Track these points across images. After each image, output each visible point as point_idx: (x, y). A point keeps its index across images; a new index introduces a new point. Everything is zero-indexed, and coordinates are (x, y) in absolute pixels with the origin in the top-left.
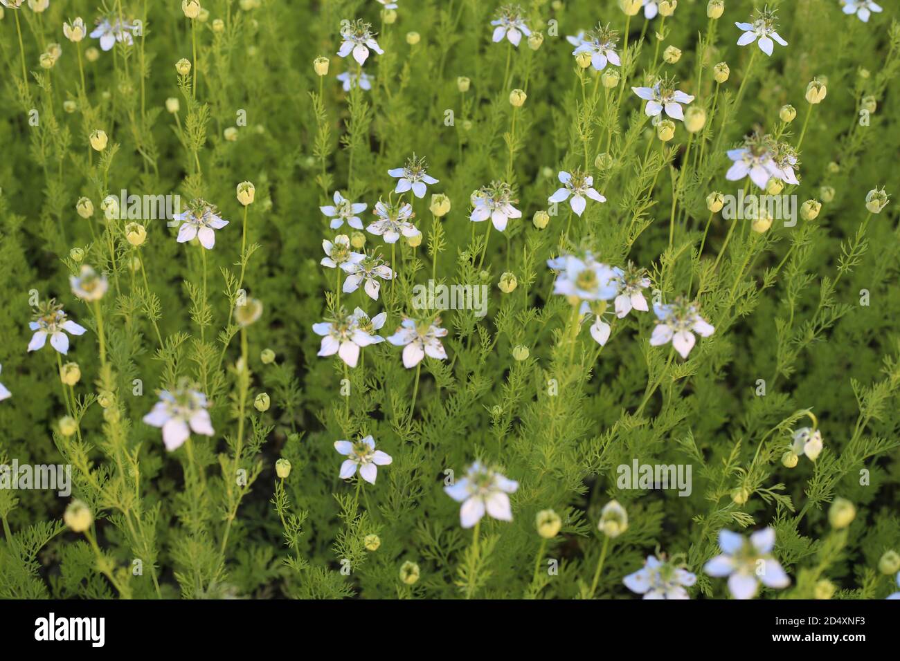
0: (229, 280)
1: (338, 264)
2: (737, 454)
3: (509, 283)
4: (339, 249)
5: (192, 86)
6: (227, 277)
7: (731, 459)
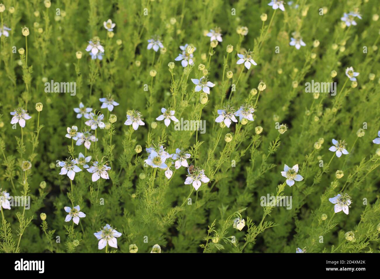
0: (33, 136)
1: (72, 137)
2: (214, 225)
3: (139, 149)
4: (73, 132)
5: (25, 60)
6: (32, 136)
7: (212, 226)
